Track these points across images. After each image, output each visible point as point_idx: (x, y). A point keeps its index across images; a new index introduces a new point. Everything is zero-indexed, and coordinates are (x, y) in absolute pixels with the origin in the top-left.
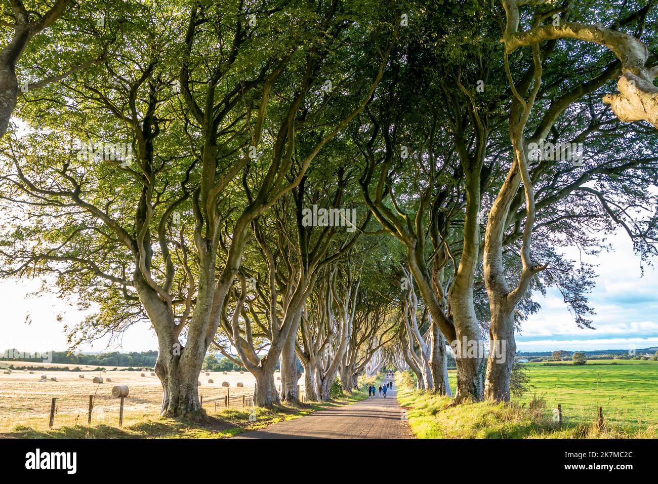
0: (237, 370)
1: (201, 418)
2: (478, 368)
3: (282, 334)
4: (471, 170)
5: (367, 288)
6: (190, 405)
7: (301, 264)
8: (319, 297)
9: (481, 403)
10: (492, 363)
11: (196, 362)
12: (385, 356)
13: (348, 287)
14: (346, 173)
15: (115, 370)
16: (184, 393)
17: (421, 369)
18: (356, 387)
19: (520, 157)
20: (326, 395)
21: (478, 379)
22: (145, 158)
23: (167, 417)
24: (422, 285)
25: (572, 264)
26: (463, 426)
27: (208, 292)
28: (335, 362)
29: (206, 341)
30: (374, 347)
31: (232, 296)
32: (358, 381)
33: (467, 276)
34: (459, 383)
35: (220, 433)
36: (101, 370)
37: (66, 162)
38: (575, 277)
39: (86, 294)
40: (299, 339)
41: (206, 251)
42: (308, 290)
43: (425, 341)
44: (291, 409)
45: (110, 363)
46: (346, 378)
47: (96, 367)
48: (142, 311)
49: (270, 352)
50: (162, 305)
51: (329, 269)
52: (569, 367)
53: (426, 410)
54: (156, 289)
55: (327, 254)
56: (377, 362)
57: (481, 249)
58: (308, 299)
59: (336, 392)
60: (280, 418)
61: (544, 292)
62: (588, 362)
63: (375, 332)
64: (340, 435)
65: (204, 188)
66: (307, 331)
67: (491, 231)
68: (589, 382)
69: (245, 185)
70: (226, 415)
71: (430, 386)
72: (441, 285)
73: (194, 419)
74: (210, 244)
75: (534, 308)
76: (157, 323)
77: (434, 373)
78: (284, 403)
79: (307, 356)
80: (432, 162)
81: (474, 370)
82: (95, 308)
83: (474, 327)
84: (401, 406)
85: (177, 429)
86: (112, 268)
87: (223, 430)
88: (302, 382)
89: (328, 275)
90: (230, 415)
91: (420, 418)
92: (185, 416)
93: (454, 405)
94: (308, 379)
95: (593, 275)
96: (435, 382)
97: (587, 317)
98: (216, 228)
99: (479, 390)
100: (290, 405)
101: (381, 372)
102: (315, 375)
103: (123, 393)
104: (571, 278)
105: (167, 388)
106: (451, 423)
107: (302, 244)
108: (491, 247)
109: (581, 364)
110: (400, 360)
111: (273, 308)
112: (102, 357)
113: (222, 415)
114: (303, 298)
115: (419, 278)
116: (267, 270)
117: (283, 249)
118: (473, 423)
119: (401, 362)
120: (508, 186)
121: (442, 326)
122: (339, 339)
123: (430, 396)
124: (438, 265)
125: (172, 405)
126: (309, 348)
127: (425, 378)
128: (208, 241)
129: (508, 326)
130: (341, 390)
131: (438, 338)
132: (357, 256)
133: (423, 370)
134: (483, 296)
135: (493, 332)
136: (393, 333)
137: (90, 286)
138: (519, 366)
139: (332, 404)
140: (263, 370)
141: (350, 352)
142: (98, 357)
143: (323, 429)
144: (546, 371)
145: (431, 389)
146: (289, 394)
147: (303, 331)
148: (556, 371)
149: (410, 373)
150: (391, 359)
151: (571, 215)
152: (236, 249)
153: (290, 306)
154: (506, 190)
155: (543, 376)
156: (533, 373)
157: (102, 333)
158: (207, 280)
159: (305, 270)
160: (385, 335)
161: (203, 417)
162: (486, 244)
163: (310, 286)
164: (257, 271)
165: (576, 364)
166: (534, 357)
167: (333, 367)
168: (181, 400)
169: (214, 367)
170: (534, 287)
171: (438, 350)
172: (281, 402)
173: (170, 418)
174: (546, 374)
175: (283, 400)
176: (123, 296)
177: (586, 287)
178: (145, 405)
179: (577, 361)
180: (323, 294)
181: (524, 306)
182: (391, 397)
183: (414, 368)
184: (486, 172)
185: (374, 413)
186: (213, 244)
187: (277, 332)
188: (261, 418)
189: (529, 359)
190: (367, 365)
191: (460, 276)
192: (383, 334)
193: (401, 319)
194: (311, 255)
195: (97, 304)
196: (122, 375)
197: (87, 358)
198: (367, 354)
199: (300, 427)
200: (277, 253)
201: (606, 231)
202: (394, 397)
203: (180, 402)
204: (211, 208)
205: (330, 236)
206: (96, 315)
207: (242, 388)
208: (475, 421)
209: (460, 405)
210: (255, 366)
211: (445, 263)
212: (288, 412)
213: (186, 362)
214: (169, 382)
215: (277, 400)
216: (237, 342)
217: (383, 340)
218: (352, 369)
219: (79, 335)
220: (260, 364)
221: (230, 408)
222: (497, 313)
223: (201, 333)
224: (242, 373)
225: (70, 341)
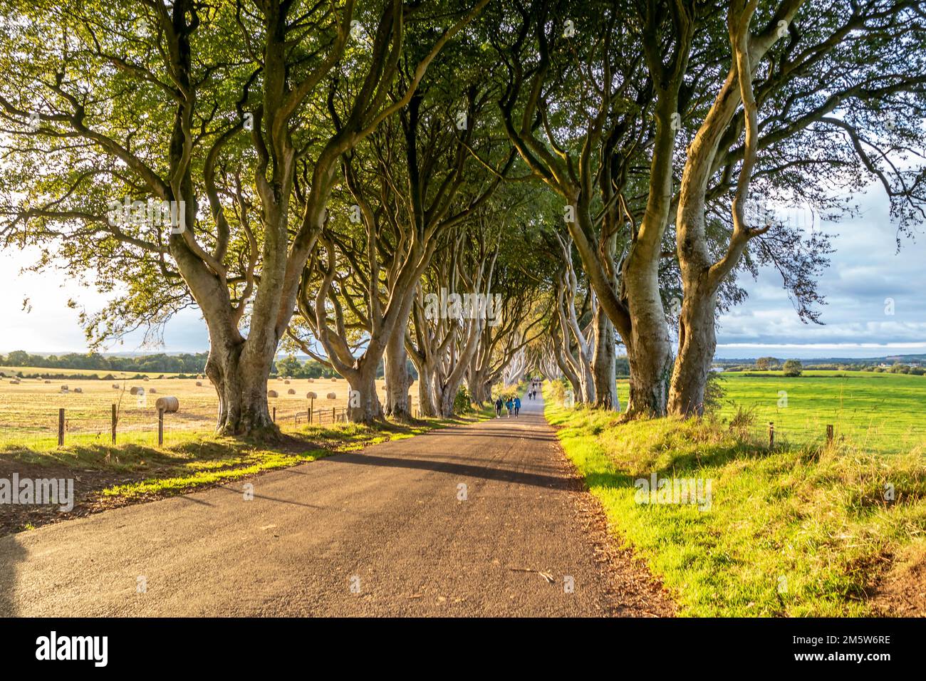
0: (327, 377)
1: (272, 436)
2: (660, 373)
3: (386, 324)
4: (664, 85)
5: (507, 264)
6: (256, 419)
7: (413, 224)
8: (439, 274)
9: (663, 420)
10: (681, 364)
11: (264, 360)
12: (530, 359)
13: (480, 261)
14: (480, 95)
15: (160, 377)
16: (247, 402)
17: (579, 376)
18: (489, 399)
19: (741, 64)
20: (448, 409)
21: (659, 387)
22: (179, 64)
23: (224, 435)
24: (585, 254)
25: (800, 233)
26: (638, 449)
27: (278, 261)
28: (461, 365)
29: (276, 331)
30: (515, 346)
31: (316, 271)
32: (493, 391)
33: (652, 243)
34: (633, 393)
35: (298, 457)
36: (142, 378)
37: (59, 71)
38: (802, 252)
39: (107, 269)
40: (411, 333)
41: (274, 200)
42: (424, 262)
43: (586, 338)
44: (399, 427)
45: (154, 369)
46: (476, 387)
47: (135, 374)
48: (188, 292)
49: (370, 349)
50: (213, 281)
51: (454, 234)
52: (779, 379)
53: (585, 428)
54: (202, 256)
55: (451, 214)
56: (519, 366)
57: (674, 204)
58: (424, 277)
59: (462, 406)
60: (384, 438)
61: (755, 274)
62: (804, 373)
63: (517, 325)
64: (465, 459)
65: (269, 108)
66: (423, 322)
67: (691, 176)
68: (804, 399)
69: (332, 110)
70: (309, 433)
71: (590, 398)
72: (612, 258)
73: (262, 438)
74: (280, 191)
75: (738, 296)
76: (205, 305)
77: (598, 381)
78: (390, 419)
79: (421, 356)
80: (607, 80)
81: (655, 374)
82: (121, 290)
83: (658, 315)
84: (550, 424)
85: (239, 451)
86: (142, 233)
87: (303, 452)
88: (414, 391)
89: (452, 242)
90: (313, 433)
91: (577, 439)
92: (249, 433)
93: (625, 422)
94: (424, 388)
95: (828, 249)
96: (598, 392)
97: (814, 307)
98: (287, 167)
99: (661, 402)
100: (398, 422)
101: (524, 380)
102: (433, 382)
103: (171, 406)
104: (796, 252)
105: (223, 396)
106: (621, 444)
107: (415, 196)
108: (689, 199)
109: (795, 375)
110: (550, 365)
111: (373, 287)
112: (142, 361)
113: (302, 432)
114: (416, 273)
115: (582, 244)
116: (365, 234)
117: (387, 205)
118: (653, 444)
119: (552, 367)
120: (719, 109)
121: (612, 313)
122: (467, 333)
123: (590, 412)
124: (608, 231)
125: (232, 419)
126: (425, 344)
127: (583, 388)
128: (275, 185)
129: (707, 313)
130: (469, 403)
131: (605, 332)
132: (494, 217)
133: (581, 377)
134: (669, 277)
135: (685, 320)
136: (542, 328)
137: (112, 257)
138: (714, 375)
139: (456, 421)
140: (361, 375)
141: (481, 352)
142: (137, 361)
143: (442, 451)
144: (746, 383)
145: (591, 403)
146: (397, 407)
147: (416, 322)
148: (761, 384)
149: (563, 382)
150: (538, 363)
151: (804, 162)
152: (317, 198)
153: (397, 284)
154: (716, 115)
155: (742, 390)
156: (731, 386)
157: (135, 324)
158: (276, 242)
159: (419, 233)
160: (530, 330)
161: (276, 437)
162: (683, 195)
163: (426, 257)
164: (351, 236)
165: (787, 376)
166: (732, 365)
167: (458, 371)
168: (244, 412)
169: (296, 373)
170: (742, 265)
171: (604, 349)
172: (386, 418)
173: (229, 436)
174: (747, 388)
175: (388, 415)
176: (160, 272)
177: (817, 266)
178: (201, 422)
179: (789, 372)
180: (445, 271)
181: (725, 293)
182: (537, 413)
183: (569, 375)
184: (686, 92)
185: (514, 432)
186: (283, 190)
187: (379, 321)
188: (357, 437)
189: (725, 368)
190: (506, 370)
191: (642, 242)
192: (528, 329)
193: (553, 309)
194: (428, 214)
195: (124, 284)
196: (171, 383)
197: (121, 362)
198: (506, 354)
199: (411, 449)
200: (380, 211)
201: (852, 188)
202: (541, 413)
203: (243, 414)
204: (280, 137)
205: (456, 186)
206: (123, 300)
207: (333, 401)
208: (656, 441)
209: (633, 421)
210: (349, 369)
211: (618, 227)
212: (395, 429)
213: (249, 360)
214: (226, 387)
215: (381, 415)
216: (323, 335)
217: (527, 338)
218: (484, 376)
219: (102, 327)
220: (356, 365)
221: (314, 425)
222: (693, 294)
223: (269, 318)
224: (335, 381)
225: (90, 335)
